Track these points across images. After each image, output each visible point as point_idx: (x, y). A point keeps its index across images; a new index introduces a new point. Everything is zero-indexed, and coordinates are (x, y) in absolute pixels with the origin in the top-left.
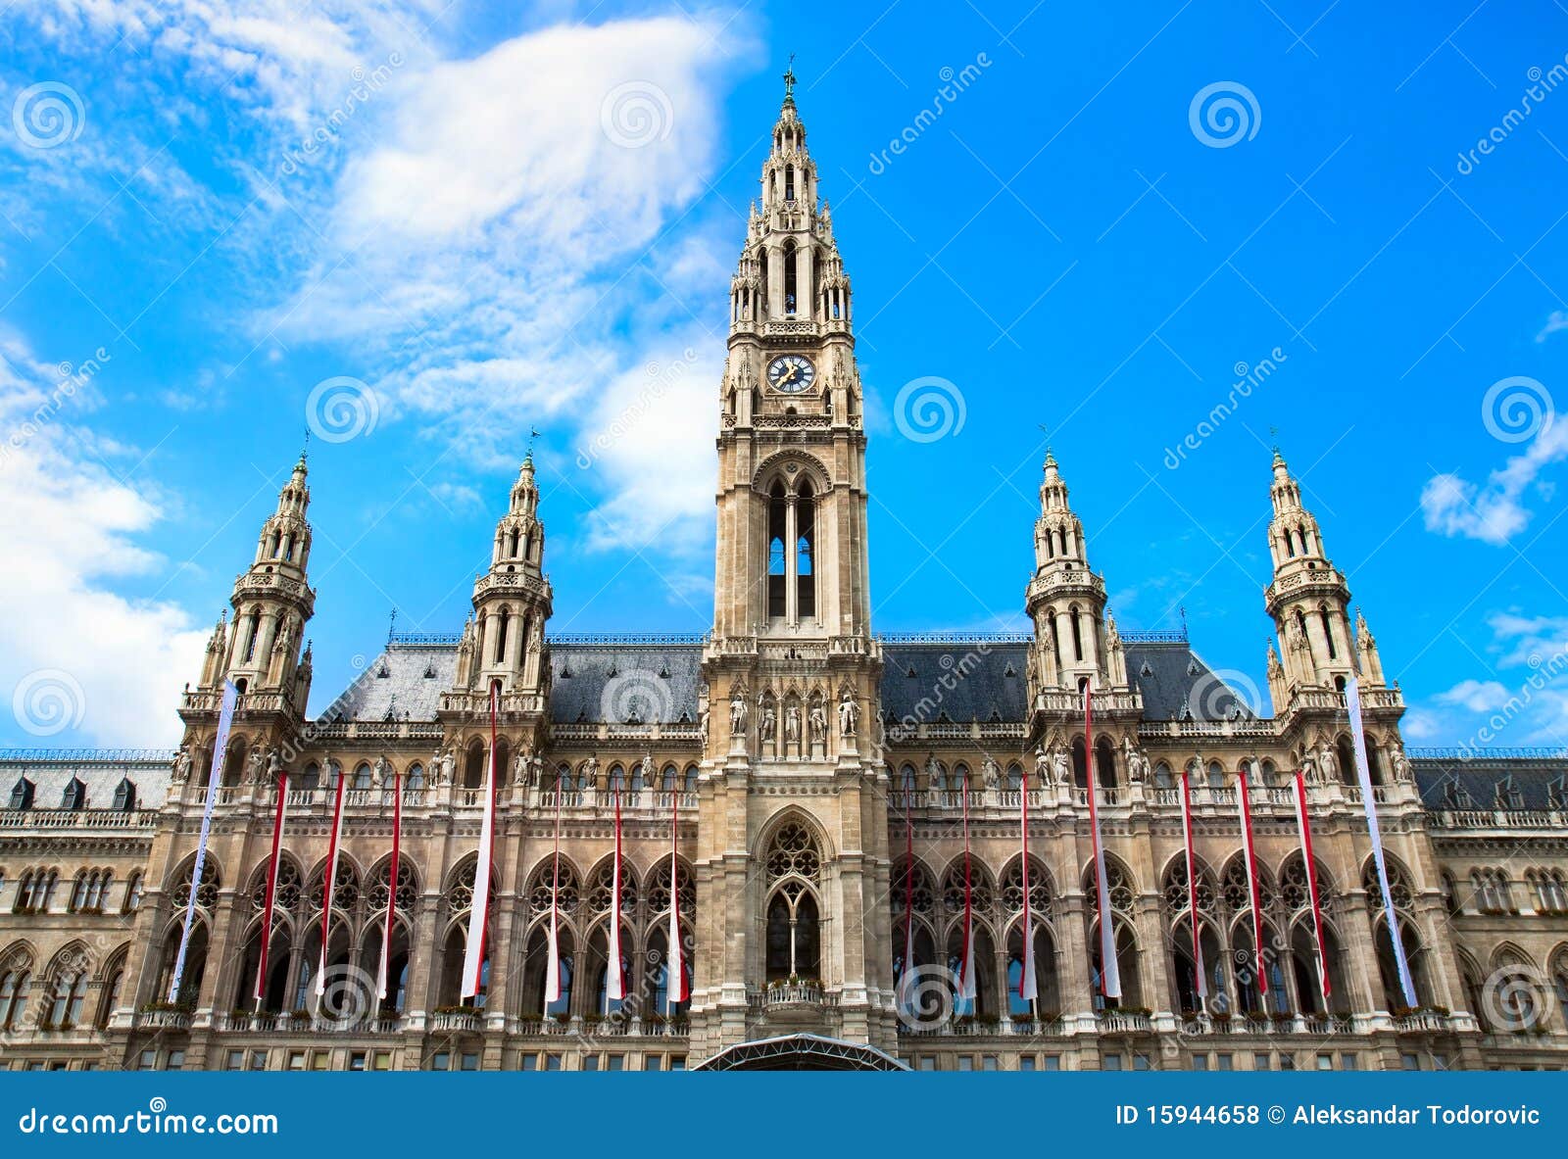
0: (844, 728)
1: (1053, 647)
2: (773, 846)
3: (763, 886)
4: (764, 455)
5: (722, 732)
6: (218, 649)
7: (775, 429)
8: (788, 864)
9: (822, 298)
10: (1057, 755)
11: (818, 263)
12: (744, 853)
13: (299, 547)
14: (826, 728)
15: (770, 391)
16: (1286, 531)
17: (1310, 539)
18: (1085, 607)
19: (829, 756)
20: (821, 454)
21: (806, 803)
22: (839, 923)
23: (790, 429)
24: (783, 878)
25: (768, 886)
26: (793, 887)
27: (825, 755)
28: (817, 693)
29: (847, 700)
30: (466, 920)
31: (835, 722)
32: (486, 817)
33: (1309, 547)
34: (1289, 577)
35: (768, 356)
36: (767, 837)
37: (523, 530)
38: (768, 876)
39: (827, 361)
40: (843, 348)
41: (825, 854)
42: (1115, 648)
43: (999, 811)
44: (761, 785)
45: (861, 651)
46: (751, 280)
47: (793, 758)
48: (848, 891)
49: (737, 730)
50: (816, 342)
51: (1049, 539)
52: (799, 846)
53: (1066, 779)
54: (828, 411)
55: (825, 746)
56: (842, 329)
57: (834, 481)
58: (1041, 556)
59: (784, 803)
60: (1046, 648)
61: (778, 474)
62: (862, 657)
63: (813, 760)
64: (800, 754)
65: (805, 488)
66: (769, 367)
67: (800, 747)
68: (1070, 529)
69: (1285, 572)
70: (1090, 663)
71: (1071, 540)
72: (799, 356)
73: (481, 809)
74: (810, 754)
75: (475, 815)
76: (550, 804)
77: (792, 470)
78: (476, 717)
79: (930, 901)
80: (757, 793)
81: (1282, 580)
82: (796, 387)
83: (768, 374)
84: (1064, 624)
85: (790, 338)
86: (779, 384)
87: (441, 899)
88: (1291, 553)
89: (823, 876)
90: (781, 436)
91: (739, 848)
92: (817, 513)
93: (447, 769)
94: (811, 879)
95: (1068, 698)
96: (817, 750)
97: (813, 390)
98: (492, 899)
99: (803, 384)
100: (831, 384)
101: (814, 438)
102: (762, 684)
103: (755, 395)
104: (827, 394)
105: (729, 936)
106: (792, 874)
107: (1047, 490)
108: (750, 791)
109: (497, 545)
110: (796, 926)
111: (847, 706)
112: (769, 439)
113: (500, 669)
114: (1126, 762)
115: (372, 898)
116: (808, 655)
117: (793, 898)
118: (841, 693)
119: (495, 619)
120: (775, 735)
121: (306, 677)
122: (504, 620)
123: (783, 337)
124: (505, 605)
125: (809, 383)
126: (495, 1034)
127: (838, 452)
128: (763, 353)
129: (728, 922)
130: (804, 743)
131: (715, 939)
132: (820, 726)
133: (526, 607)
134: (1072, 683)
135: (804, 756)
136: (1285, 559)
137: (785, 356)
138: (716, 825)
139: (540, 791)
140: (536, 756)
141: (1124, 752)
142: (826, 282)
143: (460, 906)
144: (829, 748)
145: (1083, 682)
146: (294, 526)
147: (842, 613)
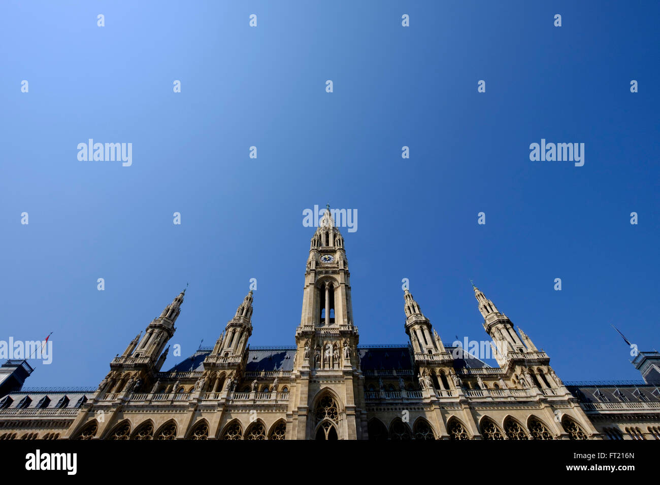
0: (345, 356)
1: (417, 339)
2: (319, 405)
3: (314, 423)
4: (319, 277)
5: (301, 359)
6: (134, 343)
7: (322, 270)
8: (325, 413)
9: (336, 243)
10: (426, 377)
11: (335, 236)
12: (306, 406)
13: (174, 314)
14: (340, 357)
15: (321, 262)
16: (484, 306)
17: (493, 307)
18: (425, 327)
19: (340, 367)
20: (335, 276)
21: (332, 386)
23: (327, 270)
24: (323, 420)
25: (316, 424)
26: (327, 424)
27: (339, 367)
29: (346, 346)
31: (342, 355)
33: (493, 310)
34: (490, 318)
35: (321, 255)
36: (316, 402)
37: (245, 307)
38: (316, 419)
41: (340, 408)
42: (438, 340)
43: (408, 399)
44: (315, 379)
45: (351, 329)
46: (316, 238)
47: (327, 368)
48: (350, 423)
49: (306, 357)
50: (334, 252)
51: (409, 309)
52: (329, 405)
53: (431, 386)
54: (338, 266)
55: (339, 364)
56: (341, 247)
57: (340, 282)
58: (408, 314)
59: (324, 386)
60: (415, 340)
61: (323, 282)
62: (351, 331)
63: (335, 369)
64: (330, 367)
65: (331, 286)
66: (321, 257)
67: (330, 364)
68: (415, 305)
69: (488, 317)
70: (430, 345)
71: (416, 308)
72: (330, 254)
74: (333, 367)
76: (237, 398)
77: (327, 281)
78: (216, 365)
80: (313, 382)
81: (489, 320)
82: (329, 261)
83: (321, 259)
84: (419, 333)
85: (327, 250)
86: (324, 261)
88: (489, 312)
89: (339, 419)
90: (324, 272)
91: (304, 404)
92: (335, 293)
93: (201, 384)
94: (334, 420)
95: (426, 356)
96: (336, 365)
97: (334, 262)
99: (331, 261)
101: (334, 272)
102: (316, 342)
103: (317, 263)
106: (326, 418)
107: (406, 296)
108: (310, 382)
109: (237, 313)
111: (346, 348)
112: (321, 273)
113: (229, 349)
114: (452, 379)
116: (332, 332)
117: (327, 430)
118: (344, 344)
119: (231, 333)
120: (320, 361)
121: (164, 357)
122: (234, 333)
123: (325, 250)
124: (235, 329)
125: (333, 260)
127: (341, 275)
128: (319, 254)
130: (331, 363)
132: (337, 356)
133: (242, 329)
134: (426, 352)
135: (331, 368)
136: (487, 314)
137: (326, 254)
138: (296, 396)
139: (234, 393)
140: (235, 379)
141: (451, 376)
142: (337, 238)
144: (340, 365)
145: (430, 352)
146: (175, 308)
147: (344, 319)
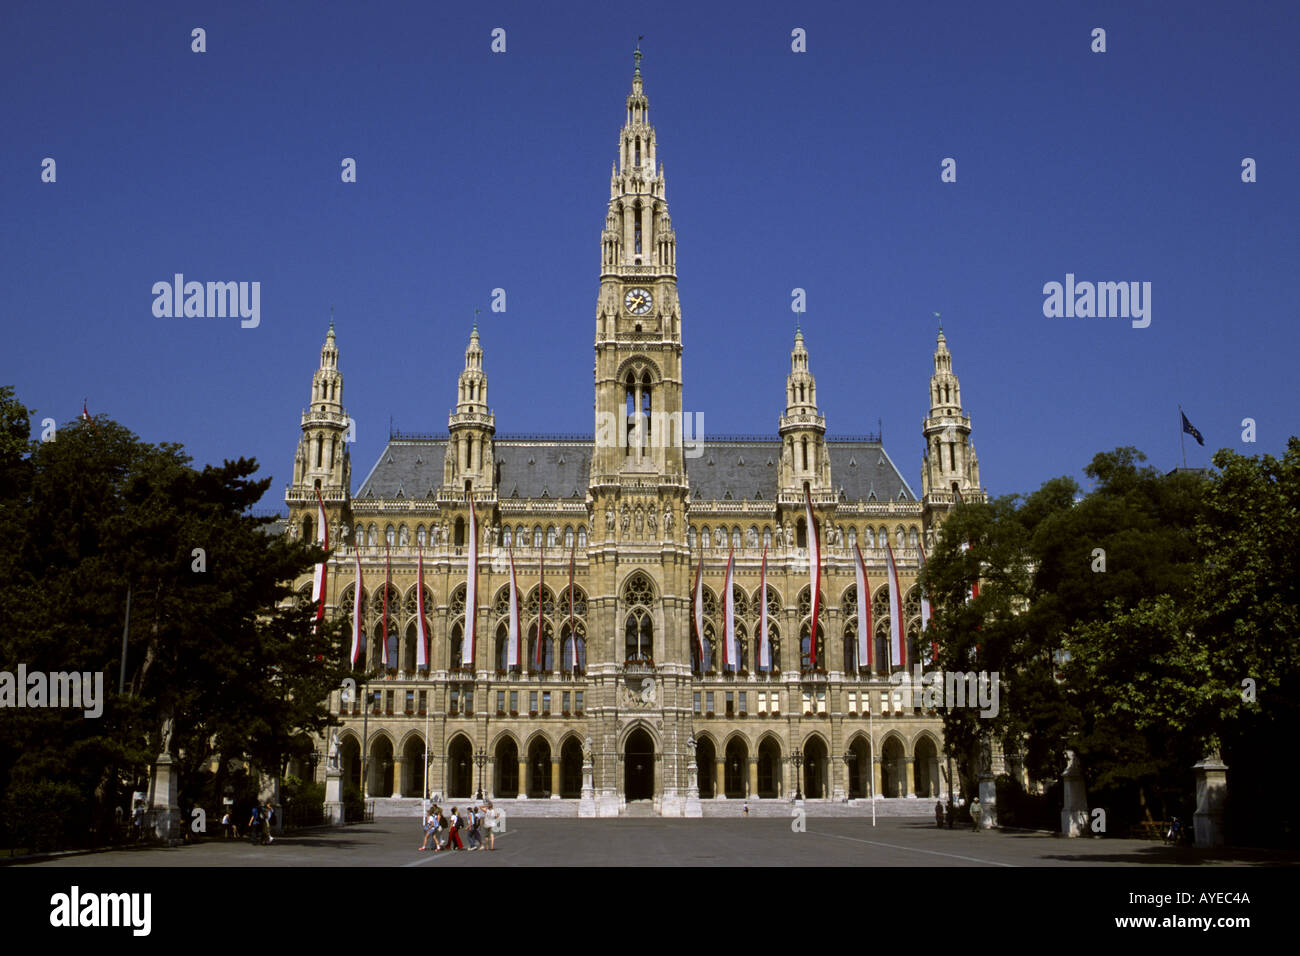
0: (666, 527)
1: (790, 462)
2: (628, 590)
3: (624, 610)
4: (621, 358)
5: (601, 527)
6: (302, 461)
7: (629, 342)
8: (636, 599)
9: (658, 247)
10: (788, 529)
11: (655, 219)
12: (614, 596)
13: (338, 391)
14: (657, 526)
15: (626, 313)
16: (939, 386)
17: (951, 393)
18: (811, 439)
19: (658, 542)
20: (655, 358)
21: (646, 567)
22: (662, 631)
23: (638, 342)
24: (634, 606)
25: (626, 611)
26: (639, 611)
27: (656, 541)
28: (652, 505)
29: (668, 512)
30: (463, 620)
31: (662, 523)
32: (471, 563)
33: (950, 398)
35: (625, 288)
36: (625, 585)
38: (626, 605)
39: (660, 293)
40: (669, 286)
41: (656, 594)
42: (826, 465)
43: (753, 561)
44: (622, 558)
46: (614, 235)
47: (639, 542)
48: (667, 616)
49: (609, 528)
50: (653, 281)
51: (794, 391)
52: (643, 590)
53: (792, 543)
54: (660, 330)
55: (656, 537)
56: (669, 273)
57: (663, 377)
58: (789, 402)
59: (635, 567)
60: (786, 464)
61: (631, 370)
63: (650, 544)
64: (643, 540)
65: (647, 378)
66: (625, 297)
67: (643, 536)
68: (807, 384)
70: (811, 472)
71: (806, 392)
72: (643, 289)
73: (466, 558)
74: (648, 540)
75: (463, 562)
77: (639, 367)
78: (458, 505)
79: (713, 610)
80: (620, 562)
82: (641, 310)
83: (625, 301)
84: (798, 448)
85: (637, 277)
86: (631, 309)
87: (447, 609)
89: (655, 606)
90: (632, 347)
92: (654, 395)
93: (445, 536)
94: (648, 607)
95: (797, 496)
96: (652, 538)
97: (652, 313)
98: (476, 610)
99: (646, 308)
100: (662, 311)
101: (651, 348)
102: (622, 500)
103: (617, 317)
104: (660, 316)
105: (606, 639)
106: (639, 605)
108: (617, 562)
110: (641, 633)
111: (668, 515)
112: (626, 348)
113: (469, 474)
114: (826, 534)
115: (409, 608)
116: (647, 484)
117: (639, 617)
118: (665, 507)
119: (464, 442)
120: (630, 529)
122: (470, 442)
123: (633, 277)
124: (469, 433)
125: (650, 307)
126: (482, 683)
127: (665, 358)
128: (622, 286)
129: (606, 632)
130: (645, 534)
131: (599, 639)
132: (653, 524)
133: (482, 435)
134: (799, 486)
135: (645, 541)
137: (635, 288)
138: (599, 579)
139: (498, 547)
140: (494, 526)
141: (826, 528)
142: (660, 235)
143: (458, 613)
144: (658, 538)
145: (807, 485)
146: (334, 376)
147: (666, 460)
